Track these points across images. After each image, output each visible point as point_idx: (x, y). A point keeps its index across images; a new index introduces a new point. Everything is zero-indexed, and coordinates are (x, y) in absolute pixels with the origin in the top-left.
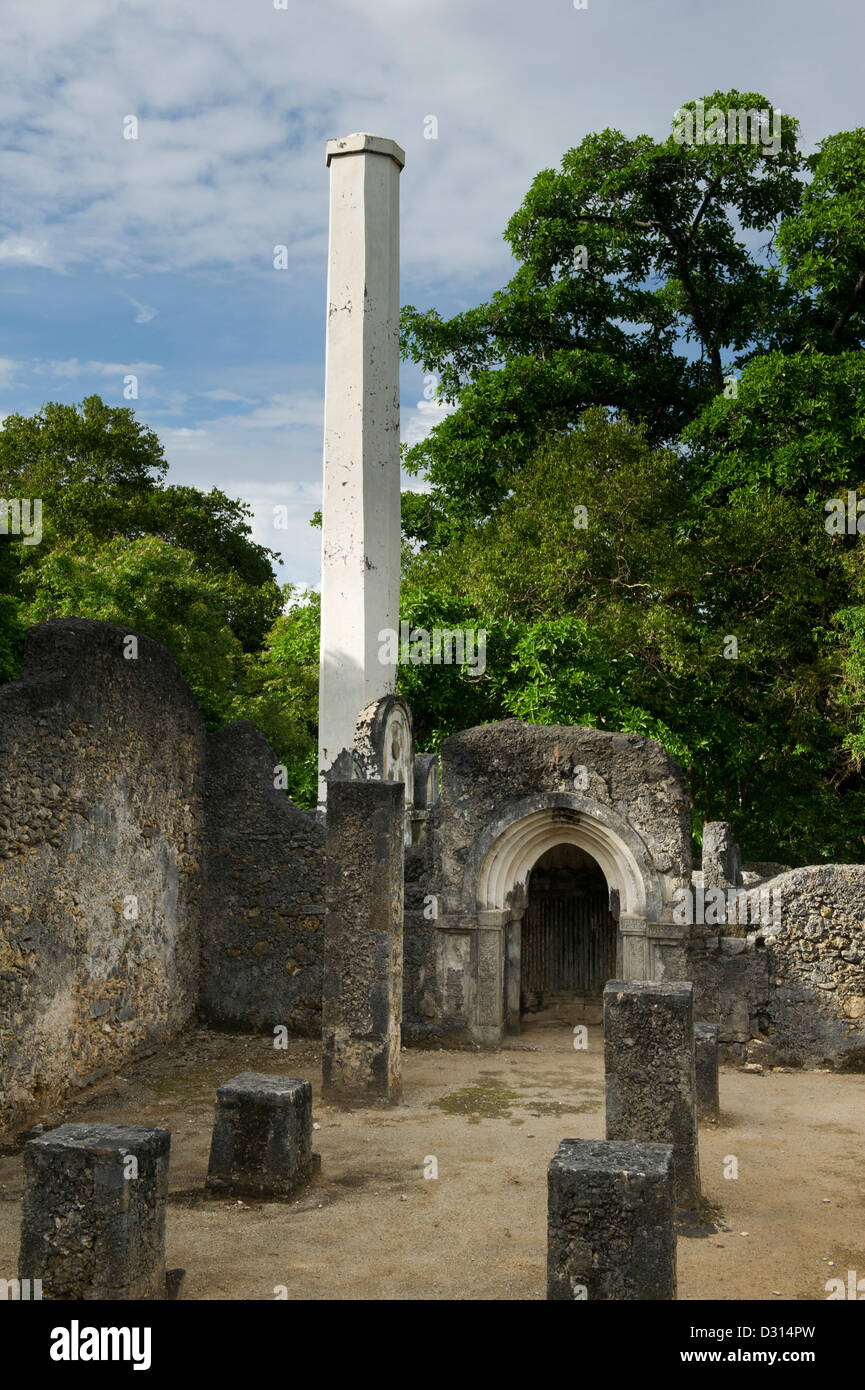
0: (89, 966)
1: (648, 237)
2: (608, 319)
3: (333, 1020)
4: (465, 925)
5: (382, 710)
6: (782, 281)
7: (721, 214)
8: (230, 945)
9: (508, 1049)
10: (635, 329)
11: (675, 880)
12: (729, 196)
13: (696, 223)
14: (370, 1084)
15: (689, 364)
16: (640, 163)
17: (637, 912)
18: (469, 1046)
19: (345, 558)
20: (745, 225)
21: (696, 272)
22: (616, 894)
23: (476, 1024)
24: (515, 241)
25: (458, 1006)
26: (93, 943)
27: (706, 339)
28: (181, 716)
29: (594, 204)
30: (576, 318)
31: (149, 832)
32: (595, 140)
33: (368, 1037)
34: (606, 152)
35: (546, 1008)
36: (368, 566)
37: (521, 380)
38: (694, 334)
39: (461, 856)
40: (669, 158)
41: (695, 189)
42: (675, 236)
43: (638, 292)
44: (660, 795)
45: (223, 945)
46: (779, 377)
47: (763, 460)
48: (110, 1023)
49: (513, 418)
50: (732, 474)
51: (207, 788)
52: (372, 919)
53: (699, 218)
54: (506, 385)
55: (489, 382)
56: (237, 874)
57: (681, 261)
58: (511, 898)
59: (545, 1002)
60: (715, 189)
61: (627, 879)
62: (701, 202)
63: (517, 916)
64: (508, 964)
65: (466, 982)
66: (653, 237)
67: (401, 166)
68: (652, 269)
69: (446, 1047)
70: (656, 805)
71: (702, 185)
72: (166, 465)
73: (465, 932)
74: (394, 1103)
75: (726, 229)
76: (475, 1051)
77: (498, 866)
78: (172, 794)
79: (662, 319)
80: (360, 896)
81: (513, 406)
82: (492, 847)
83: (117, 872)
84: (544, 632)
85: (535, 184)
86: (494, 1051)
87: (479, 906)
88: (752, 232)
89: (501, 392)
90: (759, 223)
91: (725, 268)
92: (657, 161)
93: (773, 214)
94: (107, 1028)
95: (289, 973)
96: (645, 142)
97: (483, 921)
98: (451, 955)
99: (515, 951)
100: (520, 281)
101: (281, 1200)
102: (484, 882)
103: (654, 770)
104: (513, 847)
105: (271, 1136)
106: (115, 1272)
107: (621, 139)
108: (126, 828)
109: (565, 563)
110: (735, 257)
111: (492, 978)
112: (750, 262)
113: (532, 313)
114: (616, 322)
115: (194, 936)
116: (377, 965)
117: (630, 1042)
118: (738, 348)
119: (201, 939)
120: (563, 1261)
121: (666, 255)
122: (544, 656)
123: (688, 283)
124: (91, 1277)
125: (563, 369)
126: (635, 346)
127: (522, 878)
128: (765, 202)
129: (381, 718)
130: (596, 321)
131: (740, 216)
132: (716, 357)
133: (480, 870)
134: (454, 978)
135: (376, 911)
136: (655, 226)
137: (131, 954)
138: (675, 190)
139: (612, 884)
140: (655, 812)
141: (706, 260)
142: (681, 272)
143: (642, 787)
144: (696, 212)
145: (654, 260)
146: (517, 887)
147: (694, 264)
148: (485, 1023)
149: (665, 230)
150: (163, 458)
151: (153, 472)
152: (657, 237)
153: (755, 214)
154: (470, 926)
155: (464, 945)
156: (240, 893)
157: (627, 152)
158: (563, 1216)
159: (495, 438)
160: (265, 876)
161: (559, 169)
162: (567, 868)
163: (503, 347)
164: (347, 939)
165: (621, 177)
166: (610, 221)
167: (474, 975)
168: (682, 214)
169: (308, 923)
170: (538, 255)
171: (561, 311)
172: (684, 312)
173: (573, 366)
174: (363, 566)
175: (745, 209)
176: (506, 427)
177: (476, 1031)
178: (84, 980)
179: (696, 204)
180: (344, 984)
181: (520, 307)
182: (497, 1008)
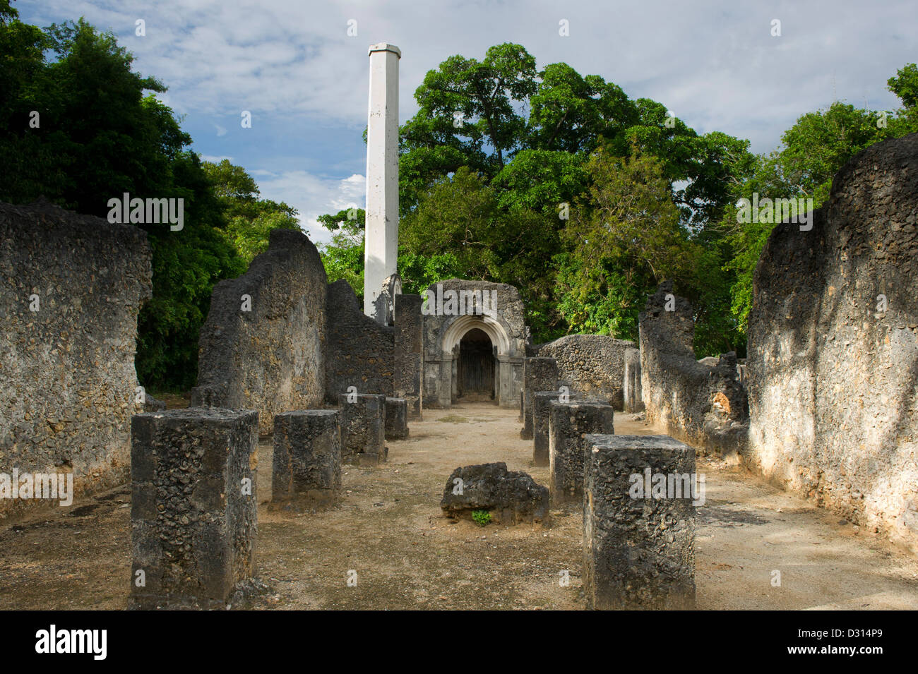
0: (295, 369)
1: (473, 101)
2: (454, 135)
3: (398, 388)
4: (437, 360)
5: (393, 279)
6: (526, 123)
7: (504, 93)
8: (338, 370)
9: (454, 408)
10: (465, 139)
11: (521, 340)
12: (508, 86)
13: (493, 97)
14: (413, 412)
15: (487, 156)
16: (472, 70)
17: (505, 353)
18: (438, 407)
19: (377, 216)
20: (513, 98)
21: (492, 116)
22: (496, 348)
23: (441, 399)
24: (418, 99)
25: (434, 392)
26: (296, 361)
27: (496, 144)
28: (320, 275)
29: (452, 85)
30: (441, 134)
31: (311, 320)
32: (453, 59)
33: (413, 394)
34: (458, 64)
35: (463, 397)
36: (387, 220)
37: (421, 157)
38: (490, 142)
39: (436, 332)
40: (484, 68)
41: (493, 82)
42: (484, 101)
43: (468, 124)
44: (516, 307)
45: (335, 370)
46: (532, 158)
47: (525, 193)
48: (301, 394)
49: (418, 173)
50: (508, 200)
51: (328, 306)
52: (414, 348)
53: (495, 94)
54: (415, 159)
55: (407, 157)
56: (341, 342)
57: (487, 112)
58: (454, 350)
59: (463, 394)
60: (501, 83)
61: (501, 340)
62: (496, 88)
63: (456, 357)
64: (453, 376)
65: (438, 383)
66: (475, 101)
67: (400, 57)
68: (474, 114)
69: (429, 408)
70: (514, 311)
71: (496, 81)
72: (259, 192)
73: (437, 363)
74: (422, 420)
75: (505, 100)
76: (441, 409)
77: (450, 337)
78: (318, 306)
79: (477, 136)
80: (409, 340)
81: (418, 168)
82: (448, 329)
83: (302, 333)
84: (438, 260)
85: (427, 75)
86: (449, 409)
87: (443, 352)
88: (516, 101)
89: (413, 162)
90: (519, 98)
91: (504, 116)
92: (480, 69)
93: (525, 95)
94: (300, 396)
95: (364, 381)
96: (474, 62)
97: (444, 358)
98: (431, 372)
99: (455, 371)
100: (419, 116)
101: (402, 439)
102: (444, 343)
103: (513, 297)
104: (455, 330)
105: (396, 417)
106: (375, 439)
107: (464, 59)
108: (305, 318)
109: (449, 230)
110: (508, 111)
111: (448, 380)
112: (515, 114)
113: (423, 130)
114: (456, 136)
115: (324, 367)
116: (416, 366)
117: (534, 377)
118: (508, 150)
119: (326, 368)
120: (541, 426)
121: (480, 109)
122: (438, 270)
123: (490, 121)
124: (366, 441)
125: (438, 154)
126: (465, 147)
127: (458, 343)
128: (522, 89)
129: (393, 283)
130: (449, 136)
131: (512, 94)
132: (500, 153)
133: (443, 338)
134: (432, 381)
135: (415, 345)
136: (476, 96)
137: (306, 368)
138: (485, 82)
139: (494, 344)
140: (513, 313)
141: (496, 112)
142: (487, 116)
143: (509, 304)
144: (494, 91)
145: (475, 110)
146: (456, 346)
147: (491, 113)
148: (444, 398)
149: (480, 98)
150: (258, 189)
151: (254, 195)
152: (477, 101)
153: (517, 94)
154: (439, 360)
155: (436, 368)
156: (342, 349)
157: (466, 65)
158: (541, 411)
159: (410, 181)
160: (353, 342)
161: (438, 70)
162: (472, 341)
163: (410, 144)
164: (403, 357)
165: (464, 74)
166: (458, 92)
167: (441, 379)
168: (488, 92)
169: (371, 361)
170: (427, 105)
171: (435, 130)
172: (486, 134)
173: (443, 153)
174: (385, 220)
175: (513, 91)
176: (415, 176)
177: (441, 401)
178: (294, 374)
179: (493, 88)
180: (402, 374)
181: (417, 127)
182: (450, 392)
